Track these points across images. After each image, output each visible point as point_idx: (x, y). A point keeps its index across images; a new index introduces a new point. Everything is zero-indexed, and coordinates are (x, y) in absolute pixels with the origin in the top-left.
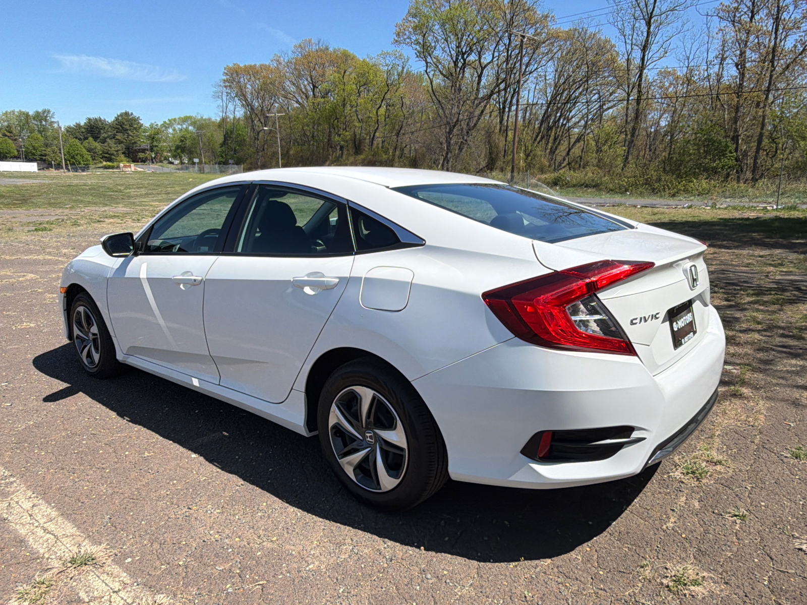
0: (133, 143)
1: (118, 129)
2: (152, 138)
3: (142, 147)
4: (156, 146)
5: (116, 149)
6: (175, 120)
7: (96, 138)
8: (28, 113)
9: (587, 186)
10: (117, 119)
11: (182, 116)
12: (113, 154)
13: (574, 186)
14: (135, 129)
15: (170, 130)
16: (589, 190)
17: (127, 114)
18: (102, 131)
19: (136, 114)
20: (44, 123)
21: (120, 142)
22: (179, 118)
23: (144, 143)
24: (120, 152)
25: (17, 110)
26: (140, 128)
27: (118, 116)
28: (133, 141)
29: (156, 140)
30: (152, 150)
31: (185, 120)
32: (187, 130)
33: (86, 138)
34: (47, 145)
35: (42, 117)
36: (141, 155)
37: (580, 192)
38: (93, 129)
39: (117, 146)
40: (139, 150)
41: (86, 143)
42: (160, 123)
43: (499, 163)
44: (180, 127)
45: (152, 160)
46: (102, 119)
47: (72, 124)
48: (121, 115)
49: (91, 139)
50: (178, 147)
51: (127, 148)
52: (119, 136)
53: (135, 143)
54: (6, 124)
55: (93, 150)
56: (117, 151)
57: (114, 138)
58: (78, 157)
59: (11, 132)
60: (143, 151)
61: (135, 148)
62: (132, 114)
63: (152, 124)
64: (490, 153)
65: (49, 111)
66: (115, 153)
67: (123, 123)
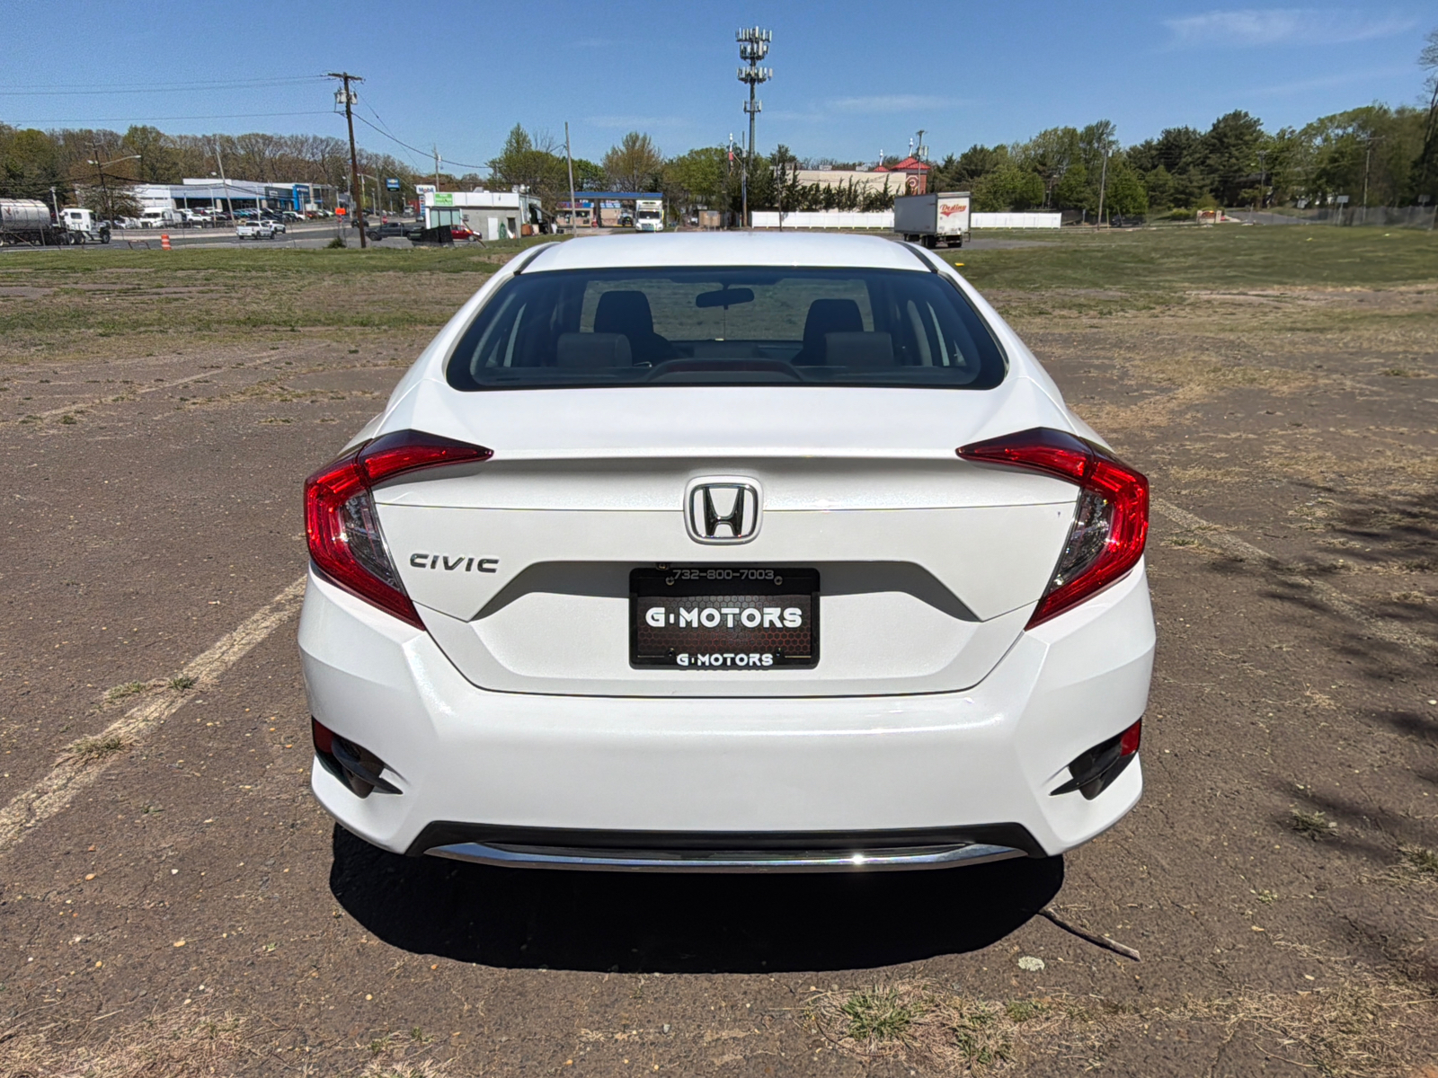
0: (1236, 171)
1: (1214, 145)
2: (1273, 160)
3: (1250, 177)
4: (1278, 174)
5: (1202, 183)
6: (1332, 119)
7: (1169, 167)
8: (1075, 130)
10: (1215, 127)
11: (1350, 109)
12: (1191, 194)
14: (1246, 143)
15: (1318, 141)
17: (1236, 115)
18: (1185, 152)
19: (1253, 115)
20: (1096, 145)
21: (1212, 170)
22: (1341, 115)
23: (1255, 168)
24: (1206, 189)
25: (1062, 127)
26: (1256, 140)
27: (1219, 122)
28: (1236, 168)
29: (1281, 164)
30: (1268, 182)
31: (1352, 117)
32: (1352, 137)
33: (1155, 167)
34: (1088, 183)
35: (1096, 134)
36: (1246, 193)
38: (1172, 150)
39: (1203, 179)
40: (1245, 182)
41: (1150, 177)
42: (1298, 129)
44: (1340, 132)
45: (1264, 202)
46: (1191, 129)
47: (1138, 142)
48: (1226, 119)
49: (1161, 167)
50: (1323, 173)
51: (1224, 181)
52: (1213, 160)
53: (1240, 170)
54: (1041, 151)
55: (1160, 186)
56: (1201, 188)
57: (1203, 163)
58: (1128, 202)
59: (1044, 165)
60: (1252, 184)
61: (1237, 180)
62: (1246, 115)
63: (1283, 132)
65: (1107, 124)
66: (1197, 191)
67: (1225, 136)
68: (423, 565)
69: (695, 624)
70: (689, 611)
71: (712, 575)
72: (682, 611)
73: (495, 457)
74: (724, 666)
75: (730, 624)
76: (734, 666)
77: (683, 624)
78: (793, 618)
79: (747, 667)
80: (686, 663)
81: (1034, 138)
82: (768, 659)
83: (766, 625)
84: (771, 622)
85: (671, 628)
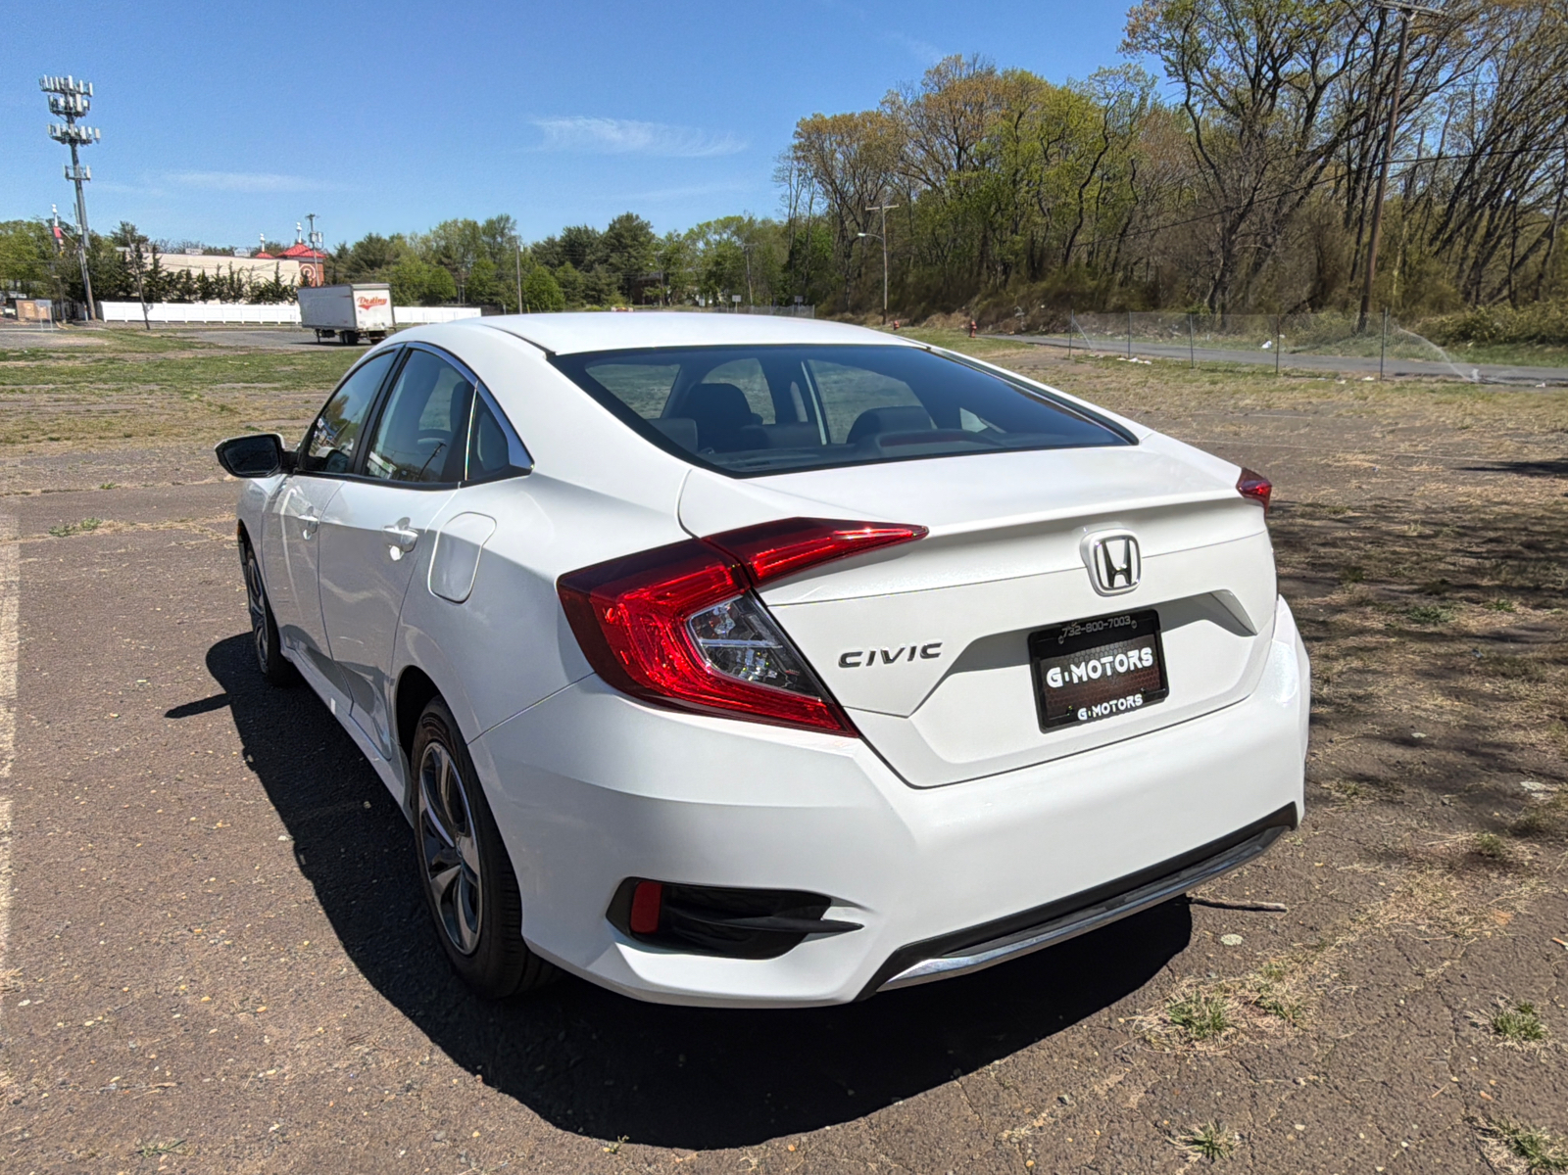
0: (637, 270)
1: (613, 245)
2: (667, 260)
3: (650, 277)
4: (673, 275)
5: (608, 280)
6: (708, 225)
7: (577, 264)
8: (475, 223)
9: (1543, 340)
10: (612, 228)
11: (721, 218)
12: (601, 291)
13: (1512, 340)
14: (641, 244)
15: (701, 245)
16: (1549, 350)
17: (629, 218)
18: (588, 251)
19: (644, 218)
20: (499, 239)
21: (616, 269)
22: (715, 222)
23: (653, 269)
24: (614, 286)
25: (461, 219)
26: (649, 242)
27: (615, 222)
28: (636, 267)
29: (675, 264)
30: (666, 281)
31: (726, 224)
32: (728, 243)
33: (562, 263)
34: (500, 278)
35: (497, 228)
36: (648, 292)
37: (1525, 352)
38: (574, 248)
39: (610, 277)
40: (646, 281)
41: (560, 273)
42: (683, 232)
43: (1339, 292)
44: (717, 237)
45: (666, 300)
46: (590, 228)
47: (542, 239)
48: (620, 220)
49: (568, 264)
50: (711, 275)
51: (627, 279)
52: (615, 258)
53: (640, 269)
54: (443, 243)
55: (571, 283)
56: (608, 285)
57: (606, 261)
58: (545, 296)
59: (449, 257)
60: (652, 283)
61: (639, 279)
62: (637, 217)
63: (670, 235)
64: (1320, 270)
65: (508, 219)
66: (606, 288)
67: (622, 236)
68: (857, 664)
69: (1085, 679)
70: (1078, 667)
71: (1089, 628)
72: (1073, 667)
73: (929, 536)
74: (1111, 713)
75: (1109, 673)
76: (1119, 712)
77: (1076, 680)
78: (1147, 657)
79: (1127, 710)
80: (1085, 718)
81: (434, 229)
82: (1139, 698)
83: (1132, 668)
84: (1135, 664)
85: (1068, 684)
